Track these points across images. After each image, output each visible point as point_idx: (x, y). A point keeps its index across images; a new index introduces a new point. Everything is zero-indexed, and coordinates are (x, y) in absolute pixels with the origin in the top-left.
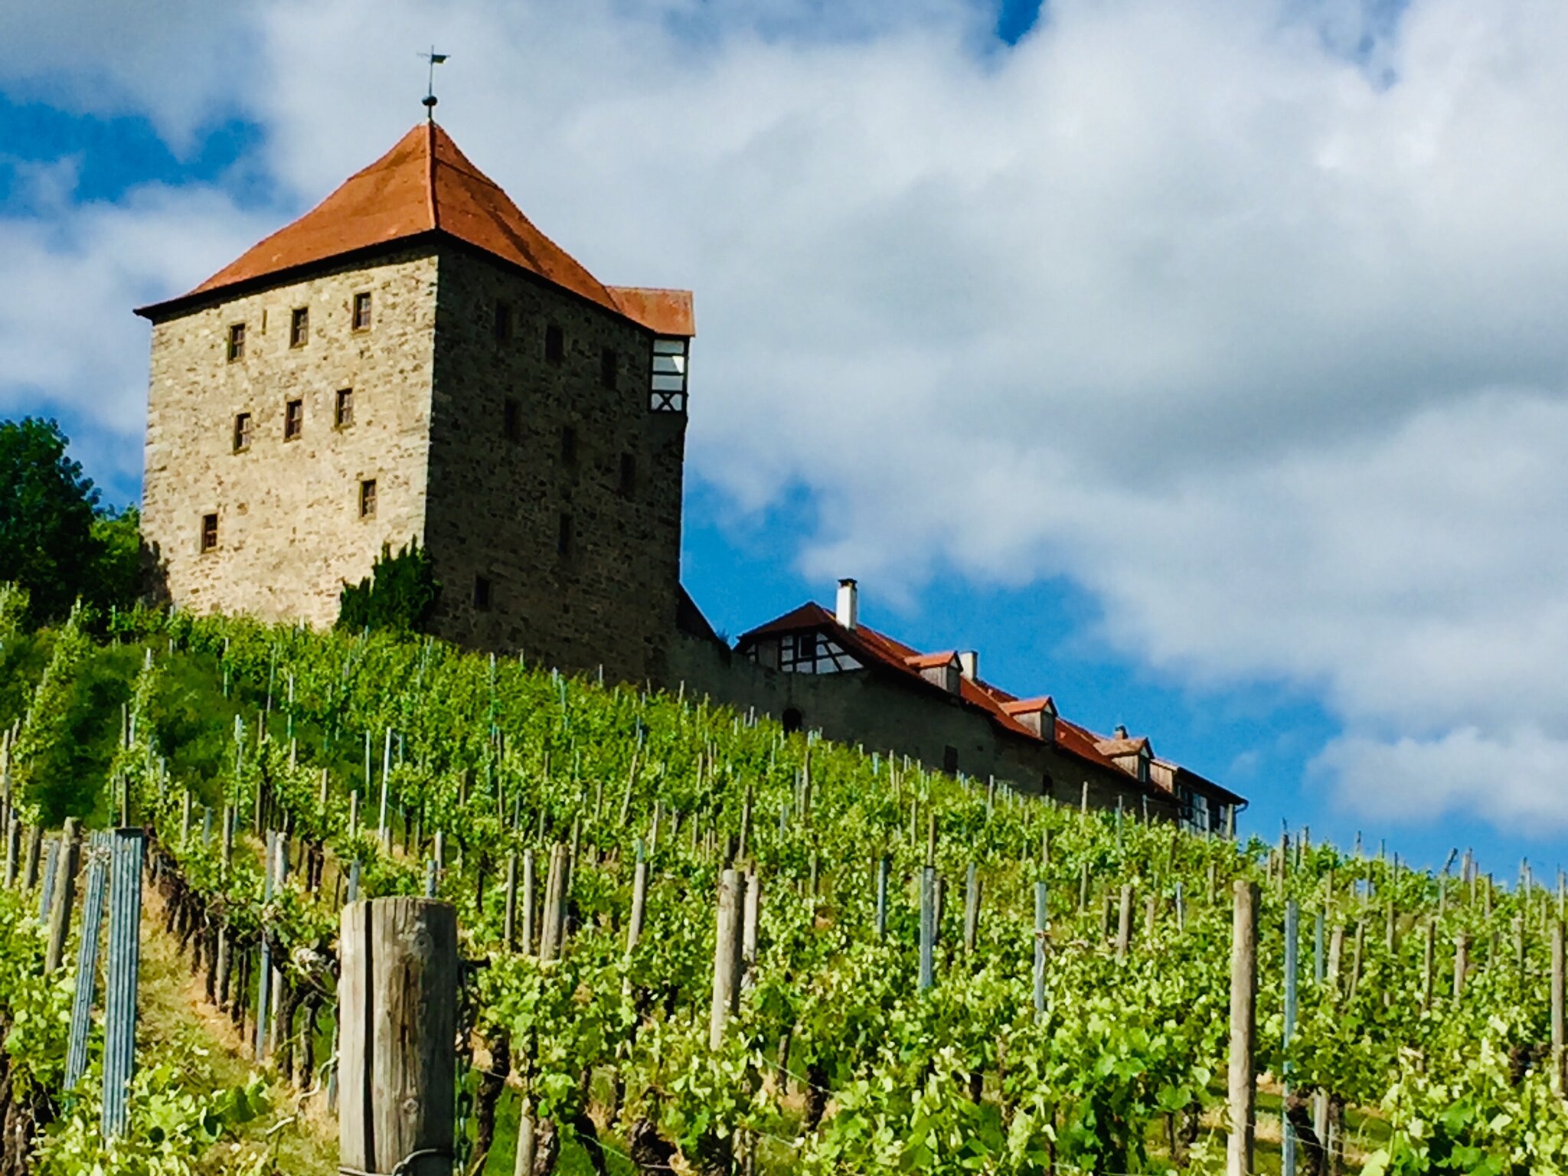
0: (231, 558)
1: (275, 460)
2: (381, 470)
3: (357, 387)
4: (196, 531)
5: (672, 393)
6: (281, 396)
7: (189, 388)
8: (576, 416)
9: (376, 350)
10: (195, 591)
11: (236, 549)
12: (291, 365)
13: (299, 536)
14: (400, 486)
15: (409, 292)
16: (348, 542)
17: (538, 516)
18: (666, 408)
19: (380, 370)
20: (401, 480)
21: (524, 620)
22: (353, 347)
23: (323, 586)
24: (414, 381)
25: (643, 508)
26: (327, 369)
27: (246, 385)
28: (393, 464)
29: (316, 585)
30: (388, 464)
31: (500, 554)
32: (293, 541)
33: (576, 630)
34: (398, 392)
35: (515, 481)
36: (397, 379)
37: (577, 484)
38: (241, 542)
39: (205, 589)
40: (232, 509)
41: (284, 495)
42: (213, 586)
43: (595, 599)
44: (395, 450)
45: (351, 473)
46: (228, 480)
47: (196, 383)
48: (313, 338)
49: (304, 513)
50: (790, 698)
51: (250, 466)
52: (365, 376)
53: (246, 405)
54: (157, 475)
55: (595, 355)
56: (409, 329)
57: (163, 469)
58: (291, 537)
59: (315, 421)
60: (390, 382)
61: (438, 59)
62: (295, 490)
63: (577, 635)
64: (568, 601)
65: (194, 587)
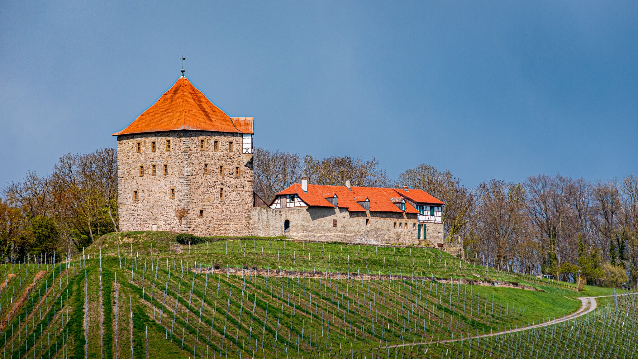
0: (141, 203)
1: (150, 180)
2: (175, 187)
3: (168, 164)
4: (132, 195)
5: (249, 148)
6: (150, 163)
7: (128, 157)
8: (223, 162)
9: (172, 156)
10: (133, 210)
11: (142, 201)
12: (152, 156)
13: (157, 200)
14: (180, 191)
15: (179, 142)
16: (169, 203)
17: (215, 191)
18: (247, 152)
19: (173, 161)
20: (180, 190)
21: (212, 217)
22: (167, 154)
23: (163, 214)
24: (182, 165)
25: (242, 179)
26: (161, 159)
27: (142, 159)
28: (178, 186)
29: (162, 213)
30: (177, 186)
31: (205, 203)
32: (156, 201)
33: (226, 216)
34: (178, 167)
35: (208, 184)
36: (177, 164)
37: (224, 179)
38: (144, 200)
39: (136, 210)
40: (141, 191)
41: (153, 189)
42: (137, 210)
43: (230, 207)
44: (178, 182)
45: (168, 186)
46: (139, 183)
47: (129, 156)
48: (157, 150)
49: (158, 195)
50: (286, 217)
51: (144, 180)
52: (170, 162)
53: (142, 164)
54: (121, 178)
55: (227, 144)
56: (180, 152)
57: (123, 177)
58: (155, 200)
59: (160, 171)
60: (176, 164)
61: (184, 59)
62: (155, 188)
63: (226, 217)
64: (224, 209)
65: (133, 209)
